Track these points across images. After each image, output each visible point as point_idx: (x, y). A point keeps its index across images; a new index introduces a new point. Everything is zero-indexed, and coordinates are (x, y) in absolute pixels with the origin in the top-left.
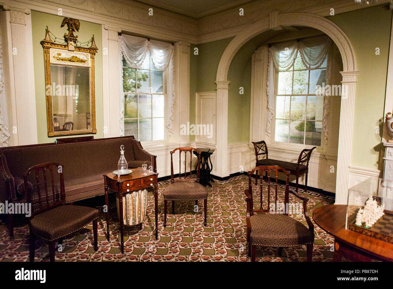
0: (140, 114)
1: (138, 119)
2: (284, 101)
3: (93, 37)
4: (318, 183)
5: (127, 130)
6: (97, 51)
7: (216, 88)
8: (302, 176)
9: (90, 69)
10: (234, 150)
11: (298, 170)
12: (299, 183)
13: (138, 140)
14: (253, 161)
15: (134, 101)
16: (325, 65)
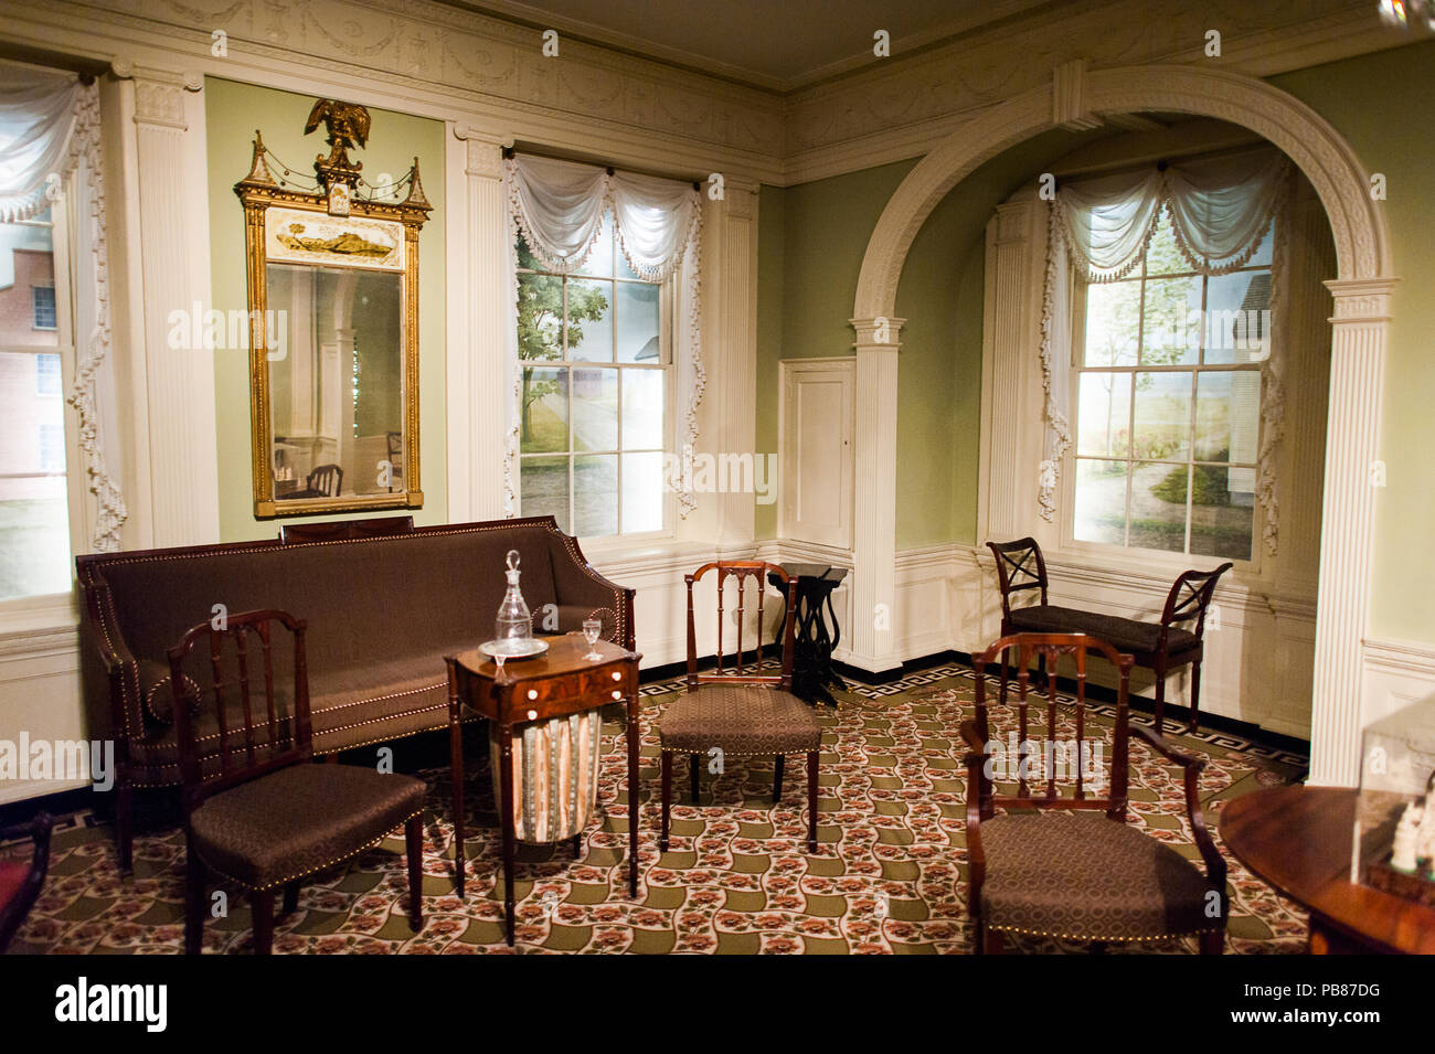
0: (576, 438)
1: (568, 456)
2: (1110, 391)
3: (416, 165)
4: (1241, 701)
5: (531, 497)
6: (428, 214)
7: (854, 344)
8: (1178, 674)
9: (403, 278)
10: (920, 573)
11: (1162, 651)
12: (1166, 700)
13: (569, 531)
14: (990, 612)
15: (557, 391)
16: (1265, 254)
